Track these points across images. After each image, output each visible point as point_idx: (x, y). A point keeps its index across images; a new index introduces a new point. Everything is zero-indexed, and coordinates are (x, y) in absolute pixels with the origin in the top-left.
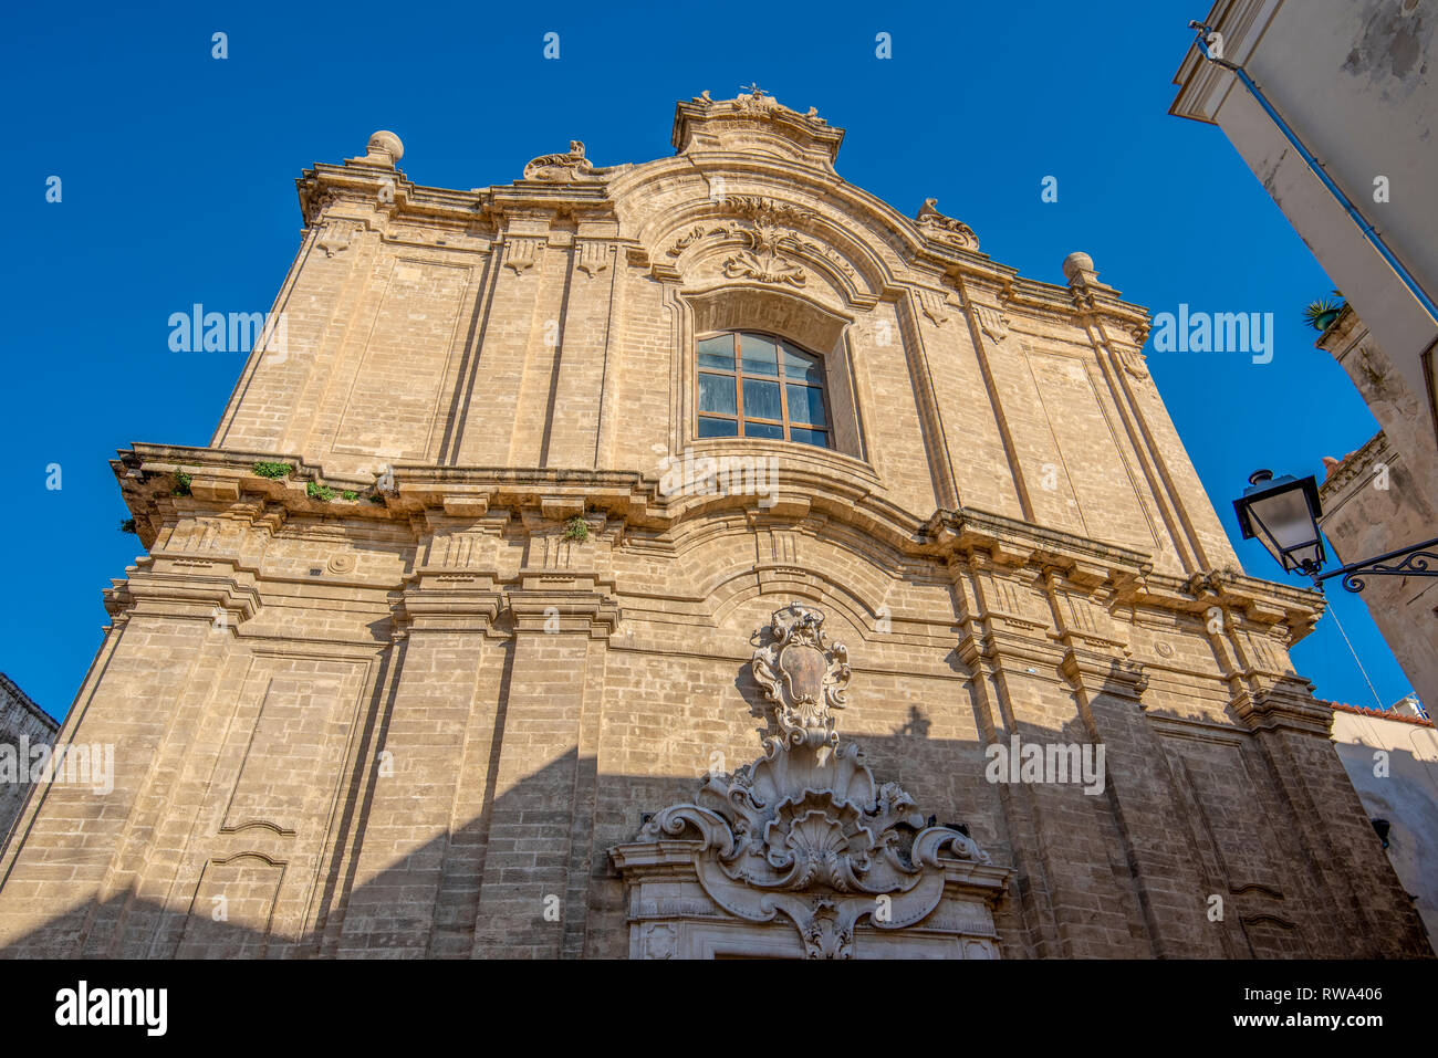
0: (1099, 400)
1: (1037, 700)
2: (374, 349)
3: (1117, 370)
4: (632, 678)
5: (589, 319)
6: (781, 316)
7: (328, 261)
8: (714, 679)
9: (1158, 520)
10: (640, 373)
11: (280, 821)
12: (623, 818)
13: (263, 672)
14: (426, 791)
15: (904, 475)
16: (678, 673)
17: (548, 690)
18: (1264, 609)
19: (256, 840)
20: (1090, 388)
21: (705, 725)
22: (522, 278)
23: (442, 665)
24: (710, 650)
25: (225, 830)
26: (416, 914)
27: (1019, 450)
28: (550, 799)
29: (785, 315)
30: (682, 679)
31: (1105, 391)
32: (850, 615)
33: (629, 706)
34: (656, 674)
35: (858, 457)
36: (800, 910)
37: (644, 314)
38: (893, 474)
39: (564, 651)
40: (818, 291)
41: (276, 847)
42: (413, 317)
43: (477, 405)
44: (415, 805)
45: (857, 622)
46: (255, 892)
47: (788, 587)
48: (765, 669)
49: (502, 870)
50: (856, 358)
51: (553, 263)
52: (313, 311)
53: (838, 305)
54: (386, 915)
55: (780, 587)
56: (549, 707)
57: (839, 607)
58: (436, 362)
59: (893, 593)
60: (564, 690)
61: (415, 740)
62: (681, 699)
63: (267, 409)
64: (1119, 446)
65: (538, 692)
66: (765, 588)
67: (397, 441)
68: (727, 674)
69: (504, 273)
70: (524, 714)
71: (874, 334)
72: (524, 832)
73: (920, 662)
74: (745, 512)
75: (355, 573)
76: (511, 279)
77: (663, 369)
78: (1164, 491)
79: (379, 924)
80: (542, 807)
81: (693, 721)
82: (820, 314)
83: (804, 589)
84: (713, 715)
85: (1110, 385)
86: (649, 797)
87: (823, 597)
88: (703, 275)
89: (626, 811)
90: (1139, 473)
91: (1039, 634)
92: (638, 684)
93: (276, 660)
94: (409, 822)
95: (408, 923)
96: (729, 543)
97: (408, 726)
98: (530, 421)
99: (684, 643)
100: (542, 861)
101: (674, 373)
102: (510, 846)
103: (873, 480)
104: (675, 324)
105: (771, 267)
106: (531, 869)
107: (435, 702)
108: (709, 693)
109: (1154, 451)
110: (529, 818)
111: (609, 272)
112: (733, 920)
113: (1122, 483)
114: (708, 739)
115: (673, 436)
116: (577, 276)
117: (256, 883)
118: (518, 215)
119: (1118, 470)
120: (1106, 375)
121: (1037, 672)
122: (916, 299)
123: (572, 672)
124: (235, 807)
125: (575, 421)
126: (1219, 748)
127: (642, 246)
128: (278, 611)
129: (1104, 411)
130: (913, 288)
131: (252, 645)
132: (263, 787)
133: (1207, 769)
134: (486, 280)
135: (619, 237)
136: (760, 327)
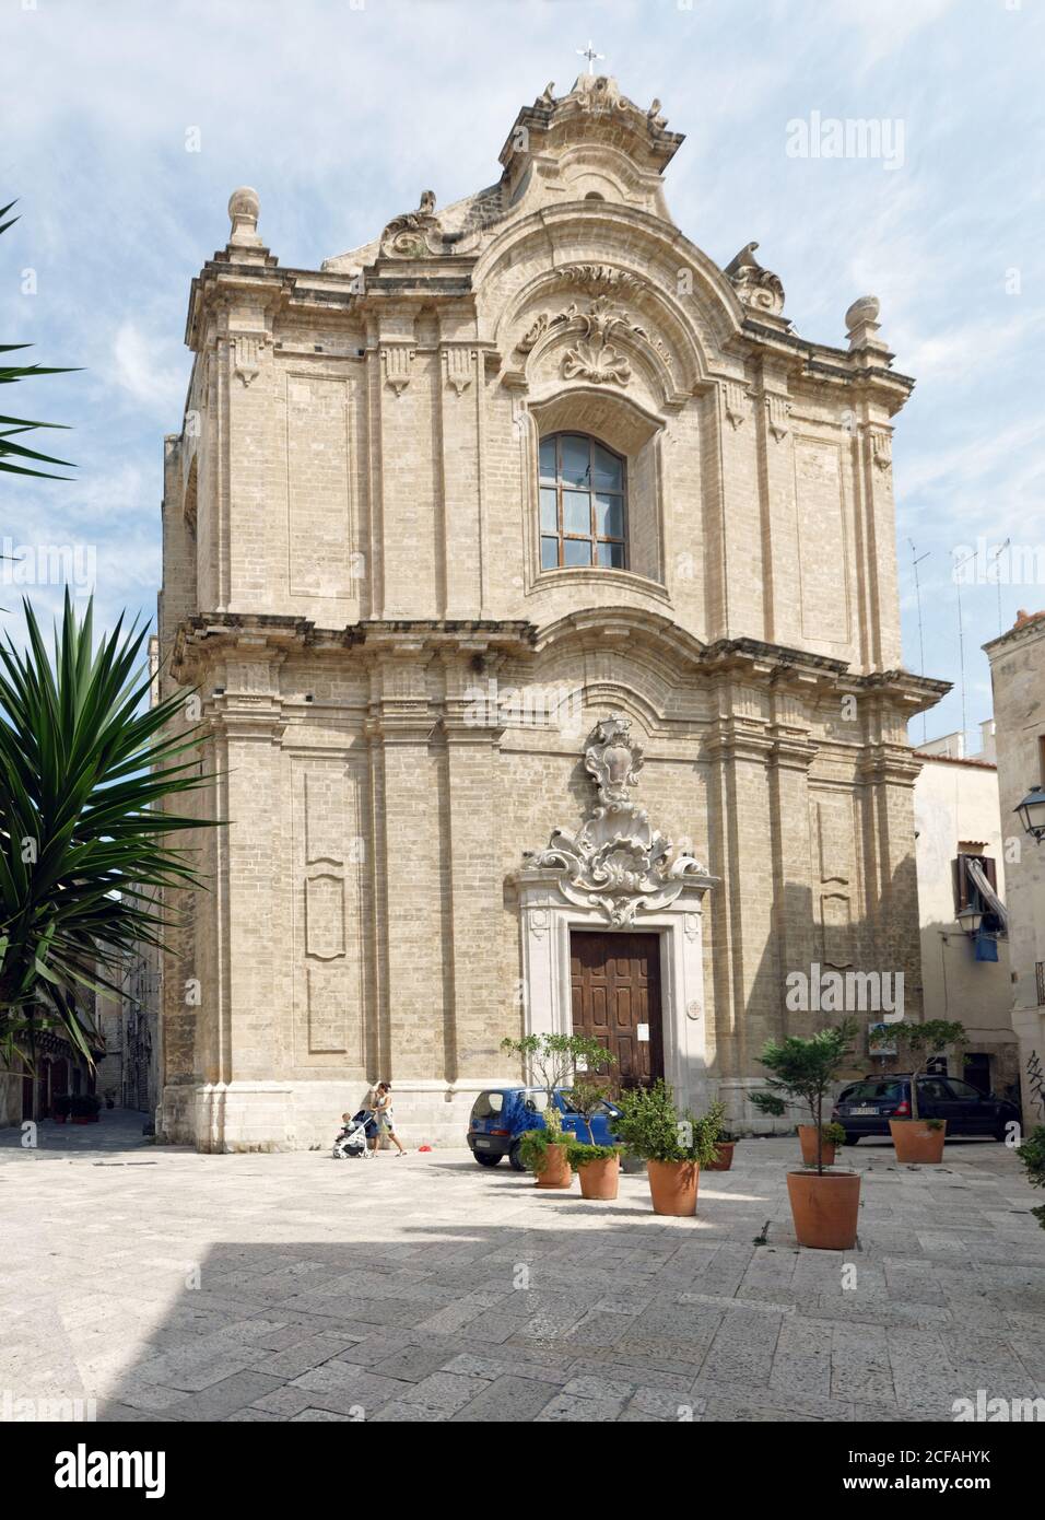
0: (842, 494)
1: (750, 777)
2: (295, 487)
3: (867, 457)
4: (512, 769)
5: (462, 448)
6: (600, 417)
7: (246, 391)
8: (559, 769)
9: (855, 618)
10: (499, 503)
11: (334, 857)
12: (513, 855)
13: (299, 769)
14: (414, 843)
15: (688, 595)
16: (537, 764)
17: (472, 782)
18: (909, 698)
19: (325, 868)
20: (838, 481)
21: (554, 798)
22: (402, 399)
23: (408, 766)
24: (556, 749)
25: (309, 863)
26: (423, 906)
27: (775, 563)
28: (481, 846)
29: (603, 416)
30: (540, 769)
31: (849, 482)
32: (641, 719)
33: (511, 787)
34: (525, 766)
35: (655, 578)
36: (609, 904)
37: (498, 433)
38: (679, 595)
39: (479, 756)
40: (639, 393)
41: (336, 871)
42: (314, 446)
43: (390, 549)
44: (410, 851)
45: (645, 723)
46: (332, 893)
47: (605, 699)
48: (593, 764)
49: (462, 884)
50: (664, 475)
51: (422, 382)
52: (252, 454)
53: (650, 405)
54: (408, 906)
55: (599, 700)
56: (474, 793)
57: (635, 713)
58: (341, 498)
59: (671, 700)
60: (481, 781)
61: (402, 813)
62: (540, 782)
63: (250, 563)
64: (845, 544)
65: (467, 783)
66: (590, 701)
67: (330, 581)
68: (567, 767)
69: (386, 395)
70: (461, 797)
71: (679, 439)
72: (470, 865)
73: (681, 751)
74: (580, 640)
75: (333, 698)
76: (393, 400)
77: (516, 497)
78: (867, 590)
79: (406, 910)
80: (478, 852)
81: (547, 796)
82: (637, 418)
83: (615, 700)
84: (558, 792)
85: (856, 476)
86: (525, 842)
87: (626, 706)
88: (545, 384)
89: (514, 850)
90: (853, 572)
91: (761, 729)
92: (515, 773)
93: (304, 762)
94: (409, 859)
95: (420, 910)
96: (566, 664)
97: (396, 805)
98: (426, 560)
99: (541, 744)
100: (481, 880)
101: (525, 502)
102: (464, 872)
103: (665, 601)
104: (523, 444)
105: (599, 364)
106: (477, 884)
107: (408, 790)
108: (555, 777)
109: (872, 549)
110: (471, 857)
111: (472, 387)
112: (575, 908)
113: (838, 584)
114: (556, 807)
115: (527, 569)
116: (447, 396)
117: (331, 889)
118: (388, 312)
119: (838, 570)
120: (855, 464)
121: (754, 756)
122: (722, 396)
123: (485, 770)
124: (310, 850)
125: (463, 562)
126: (841, 796)
127: (498, 350)
128: (296, 728)
129: (843, 506)
130: (721, 382)
131: (288, 752)
132: (320, 840)
133: (830, 811)
134: (366, 399)
135: (479, 340)
136: (578, 429)
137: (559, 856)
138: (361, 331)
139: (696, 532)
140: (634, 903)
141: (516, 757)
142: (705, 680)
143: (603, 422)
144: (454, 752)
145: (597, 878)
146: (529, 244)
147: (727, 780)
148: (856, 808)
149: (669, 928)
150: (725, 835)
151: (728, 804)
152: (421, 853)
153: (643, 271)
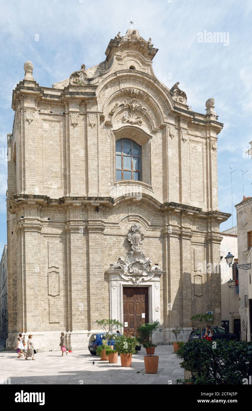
0: (203, 158)
1: (174, 242)
2: (44, 155)
3: (210, 147)
4: (107, 240)
5: (93, 144)
6: (134, 134)
7: (30, 126)
8: (121, 240)
9: (206, 194)
10: (104, 161)
11: (56, 266)
12: (107, 265)
13: (46, 240)
14: (79, 262)
15: (158, 188)
16: (114, 238)
17: (96, 244)
18: (219, 218)
19: (54, 269)
20: (202, 154)
21: (119, 248)
22: (76, 129)
23: (77, 239)
24: (120, 234)
25: (49, 268)
26: (81, 280)
27: (182, 179)
28: (98, 263)
29: (135, 134)
30: (115, 240)
31: (205, 154)
32: (144, 225)
33: (107, 245)
34: (111, 239)
35: (149, 183)
36: (134, 279)
37: (104, 139)
38: (155, 188)
39: (97, 236)
40: (145, 128)
41: (57, 270)
42: (50, 142)
43: (72, 174)
44: (78, 264)
45: (145, 226)
46: (56, 277)
47: (134, 219)
48: (130, 238)
49: (92, 274)
50: (151, 152)
51: (81, 124)
52: (32, 145)
53: (148, 131)
54: (77, 280)
55: (132, 219)
56: (96, 247)
57: (142, 223)
58: (58, 158)
59: (152, 219)
60: (98, 244)
61: (76, 253)
62: (115, 244)
63: (31, 178)
64: (203, 173)
65: (94, 245)
66: (130, 220)
67: (55, 183)
68: (123, 239)
69: (71, 127)
70: (92, 248)
71: (156, 141)
72: (95, 268)
73: (155, 234)
74: (127, 202)
75: (56, 219)
76: (73, 129)
77: (109, 159)
78: (209, 187)
79: (76, 282)
80: (97, 264)
81: (117, 248)
82: (144, 135)
83: (137, 220)
84: (120, 246)
85: (207, 152)
86: (111, 261)
87: (140, 221)
88: (117, 125)
89: (108, 264)
90: (205, 181)
91: (177, 228)
92: (108, 241)
93: (47, 238)
94: (77, 267)
95: (80, 281)
96: (123, 209)
97: (74, 251)
98: (83, 178)
99: (115, 232)
100: (98, 273)
101: (111, 160)
102: (93, 270)
103: (151, 190)
104: (111, 143)
105: (133, 119)
106: (97, 274)
107: (77, 246)
108: (120, 242)
109: (210, 174)
110: (95, 266)
111: (96, 126)
112: (124, 280)
113: (201, 184)
114: (120, 251)
115: (112, 180)
116: (89, 128)
117: (55, 276)
118: (71, 102)
119: (201, 180)
120: (206, 149)
121: (175, 236)
122: (168, 129)
123: (99, 241)
124: (49, 264)
125: (93, 179)
126: (200, 247)
127: (103, 114)
128: (45, 228)
129: (203, 161)
130: (168, 125)
131: (43, 235)
132: (52, 261)
133: (197, 251)
134: (65, 128)
135: (98, 111)
136: (128, 137)
137: (120, 266)
138: (64, 107)
139: (161, 170)
140: (141, 279)
141: (108, 237)
142: (162, 214)
143: (135, 136)
144: (90, 235)
145: (131, 272)
146: (113, 82)
147: (168, 243)
148: (204, 250)
149: (151, 286)
150: (167, 259)
151: (168, 250)
152: (81, 265)
153: (146, 91)
